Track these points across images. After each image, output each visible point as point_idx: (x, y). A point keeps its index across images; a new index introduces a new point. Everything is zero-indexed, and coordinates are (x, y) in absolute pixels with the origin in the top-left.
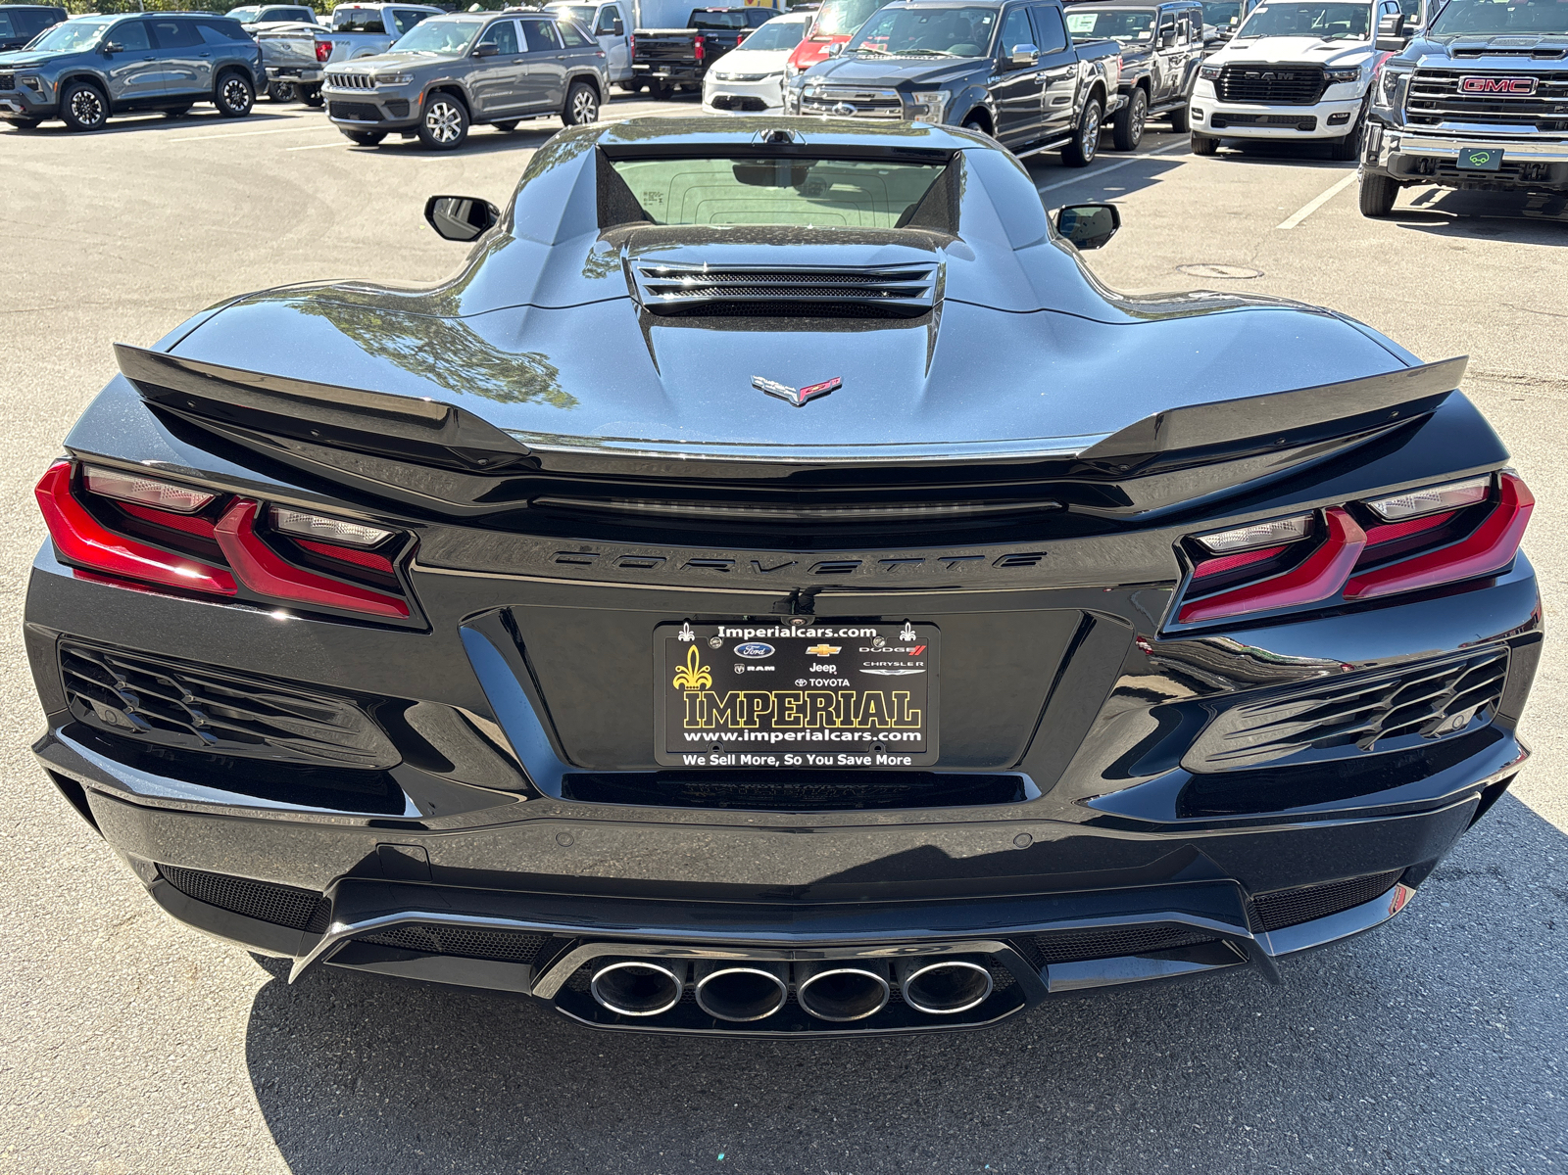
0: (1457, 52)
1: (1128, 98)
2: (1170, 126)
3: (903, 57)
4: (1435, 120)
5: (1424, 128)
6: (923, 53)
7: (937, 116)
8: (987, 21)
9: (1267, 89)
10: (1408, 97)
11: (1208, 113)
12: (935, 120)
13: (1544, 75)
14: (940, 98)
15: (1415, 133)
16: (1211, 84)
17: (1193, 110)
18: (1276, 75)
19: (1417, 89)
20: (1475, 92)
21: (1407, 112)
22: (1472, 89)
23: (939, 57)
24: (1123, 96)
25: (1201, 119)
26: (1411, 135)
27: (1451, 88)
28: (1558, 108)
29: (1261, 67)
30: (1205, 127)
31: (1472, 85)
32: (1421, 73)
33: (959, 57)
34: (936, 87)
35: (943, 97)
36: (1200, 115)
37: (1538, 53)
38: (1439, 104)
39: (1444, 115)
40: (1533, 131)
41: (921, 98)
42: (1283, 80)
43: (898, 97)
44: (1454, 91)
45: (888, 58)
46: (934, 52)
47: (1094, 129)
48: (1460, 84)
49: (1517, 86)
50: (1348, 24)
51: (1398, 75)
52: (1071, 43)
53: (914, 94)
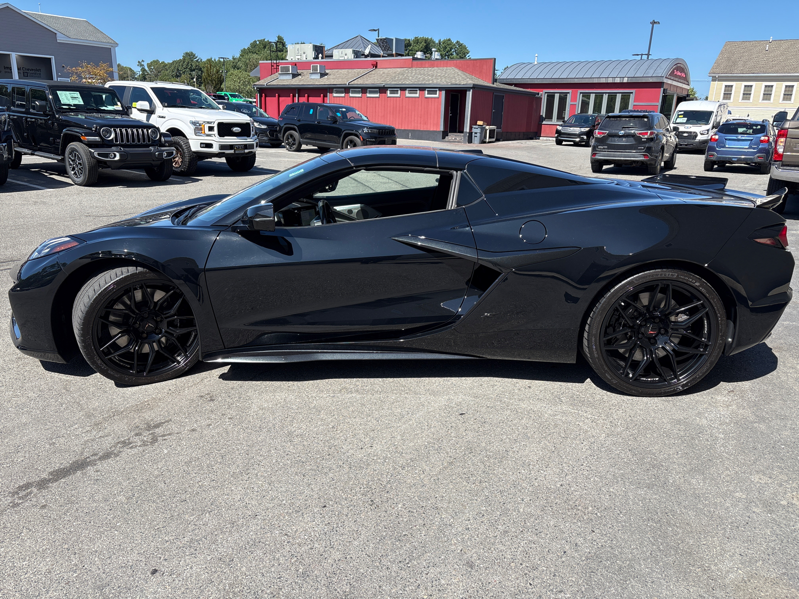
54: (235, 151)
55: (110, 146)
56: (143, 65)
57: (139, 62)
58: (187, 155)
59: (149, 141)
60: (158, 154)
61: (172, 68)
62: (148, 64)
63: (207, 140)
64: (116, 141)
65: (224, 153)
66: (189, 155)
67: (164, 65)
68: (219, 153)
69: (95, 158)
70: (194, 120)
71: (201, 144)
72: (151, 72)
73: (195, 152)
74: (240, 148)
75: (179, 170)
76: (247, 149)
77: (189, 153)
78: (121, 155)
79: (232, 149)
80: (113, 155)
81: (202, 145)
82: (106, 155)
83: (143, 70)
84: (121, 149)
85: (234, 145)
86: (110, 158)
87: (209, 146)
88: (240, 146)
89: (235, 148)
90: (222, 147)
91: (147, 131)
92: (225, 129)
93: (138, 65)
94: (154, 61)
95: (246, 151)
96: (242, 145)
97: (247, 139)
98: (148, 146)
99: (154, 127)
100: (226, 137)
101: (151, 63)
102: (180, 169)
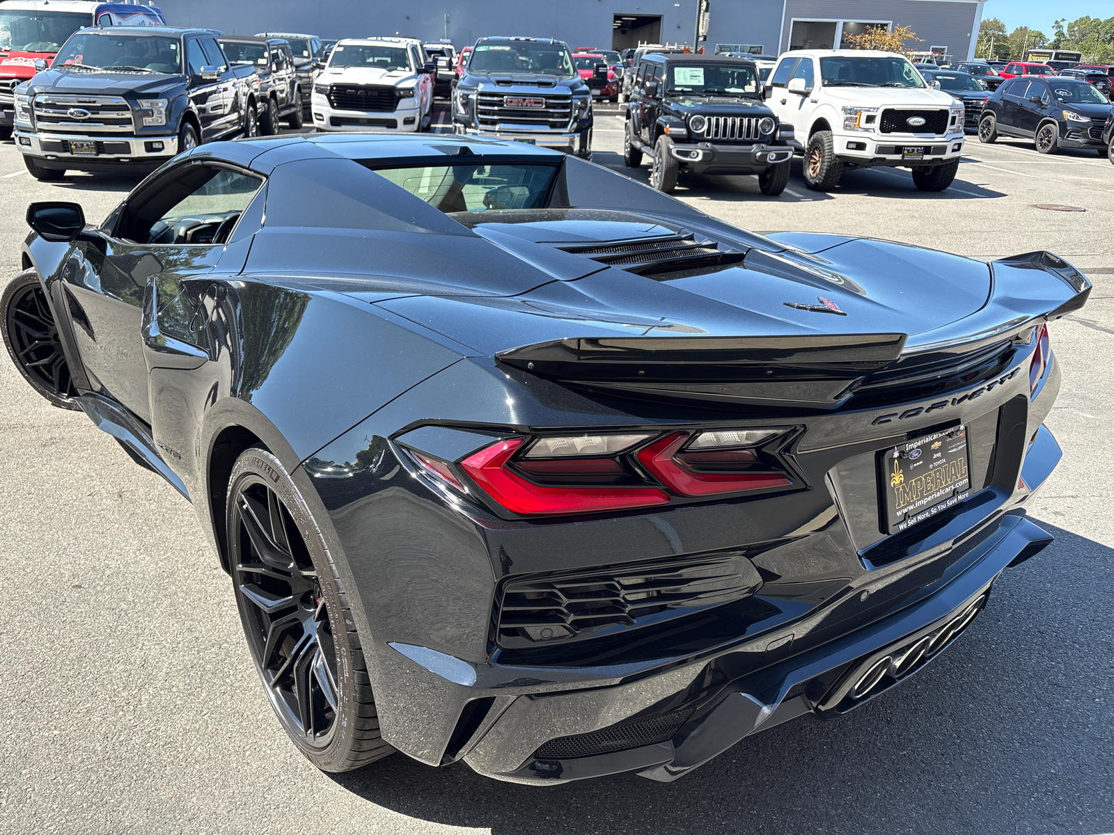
0: (498, 82)
1: (266, 105)
2: (287, 124)
3: (113, 72)
4: (494, 123)
5: (489, 127)
6: (130, 70)
7: (161, 117)
8: (173, 47)
9: (362, 101)
10: (477, 109)
11: (326, 117)
12: (160, 121)
13: (548, 97)
14: (160, 105)
15: (485, 130)
16: (324, 97)
17: (315, 114)
18: (367, 93)
19: (481, 104)
20: (513, 106)
21: (478, 118)
22: (512, 104)
23: (144, 73)
24: (264, 104)
25: (323, 120)
26: (483, 132)
27: (500, 104)
28: (556, 115)
29: (355, 87)
30: (326, 125)
31: (511, 102)
32: (482, 94)
33: (162, 74)
34: (156, 96)
35: (162, 104)
36: (321, 118)
37: (540, 84)
38: (494, 113)
39: (500, 119)
40: (547, 129)
41: (145, 104)
42: (371, 95)
43: (126, 103)
44: (502, 106)
45: (99, 72)
46: (138, 69)
47: (253, 127)
48: (505, 101)
49: (535, 103)
50: (389, 60)
51: (468, 95)
52: (229, 66)
53: (138, 101)
54: (903, 157)
55: (696, 142)
56: (1060, 27)
57: (1057, 22)
58: (826, 160)
59: (756, 136)
60: (761, 155)
61: (1107, 28)
62: (1070, 23)
63: (858, 136)
64: (708, 134)
65: (884, 159)
66: (830, 160)
67: (1097, 23)
68: (875, 159)
69: (672, 156)
70: (849, 106)
71: (849, 143)
72: (1071, 35)
73: (838, 156)
74: (916, 152)
75: (812, 181)
76: (929, 153)
77: (830, 157)
78: (704, 155)
79: (899, 154)
80: (696, 154)
81: (851, 146)
82: (686, 154)
83: (1060, 34)
84: (707, 146)
85: (905, 146)
86: (691, 158)
87: (861, 146)
88: (916, 149)
89: (906, 152)
90: (881, 150)
91: (757, 121)
92: (894, 120)
93: (1053, 27)
94: (1082, 19)
95: (927, 157)
96: (921, 147)
97: (934, 138)
98: (751, 143)
99: (771, 116)
100: (892, 134)
101: (1076, 22)
102: (814, 180)
